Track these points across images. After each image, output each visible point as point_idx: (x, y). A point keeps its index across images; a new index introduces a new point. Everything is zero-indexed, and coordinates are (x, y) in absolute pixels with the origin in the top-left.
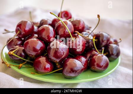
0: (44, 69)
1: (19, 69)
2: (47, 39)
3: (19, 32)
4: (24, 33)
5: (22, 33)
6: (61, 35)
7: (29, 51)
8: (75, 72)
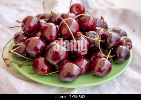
0: (41, 71)
1: (19, 67)
2: (49, 39)
3: (24, 28)
4: (29, 29)
5: (27, 30)
6: (65, 34)
7: (29, 50)
8: (69, 77)
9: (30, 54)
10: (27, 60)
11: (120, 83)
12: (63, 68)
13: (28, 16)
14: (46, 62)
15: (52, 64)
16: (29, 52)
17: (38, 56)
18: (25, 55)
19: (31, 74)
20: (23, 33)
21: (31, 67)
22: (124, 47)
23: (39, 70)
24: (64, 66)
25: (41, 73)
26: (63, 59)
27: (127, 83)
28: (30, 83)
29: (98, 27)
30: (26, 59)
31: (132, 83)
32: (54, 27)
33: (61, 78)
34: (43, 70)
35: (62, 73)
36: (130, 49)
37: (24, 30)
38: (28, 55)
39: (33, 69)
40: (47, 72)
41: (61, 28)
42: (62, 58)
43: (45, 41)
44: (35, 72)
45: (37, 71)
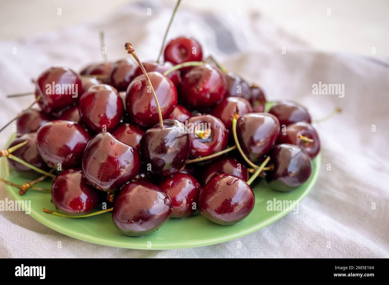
0: (70, 205)
1: (21, 195)
5: (47, 103)
6: (139, 114)
7: (45, 154)
8: (140, 221)
9: (48, 162)
10: (42, 179)
11: (281, 243)
12: (124, 199)
13: (53, 68)
14: (85, 184)
15: (98, 188)
16: (46, 158)
17: (67, 167)
18: (40, 165)
19: (47, 212)
20: (38, 112)
21: (49, 197)
22: (294, 150)
23: (66, 203)
24: (128, 194)
25: (70, 210)
26: (126, 175)
27: (299, 243)
28: (46, 235)
29: (235, 96)
30: (41, 175)
31: (311, 242)
32: (112, 96)
33: (118, 224)
34: (76, 203)
35: (121, 212)
36: (313, 155)
37: (40, 103)
38: (45, 166)
39: (52, 201)
40: (84, 208)
41: (129, 98)
42: (124, 173)
43: (87, 130)
44: (57, 208)
45: (61, 205)
